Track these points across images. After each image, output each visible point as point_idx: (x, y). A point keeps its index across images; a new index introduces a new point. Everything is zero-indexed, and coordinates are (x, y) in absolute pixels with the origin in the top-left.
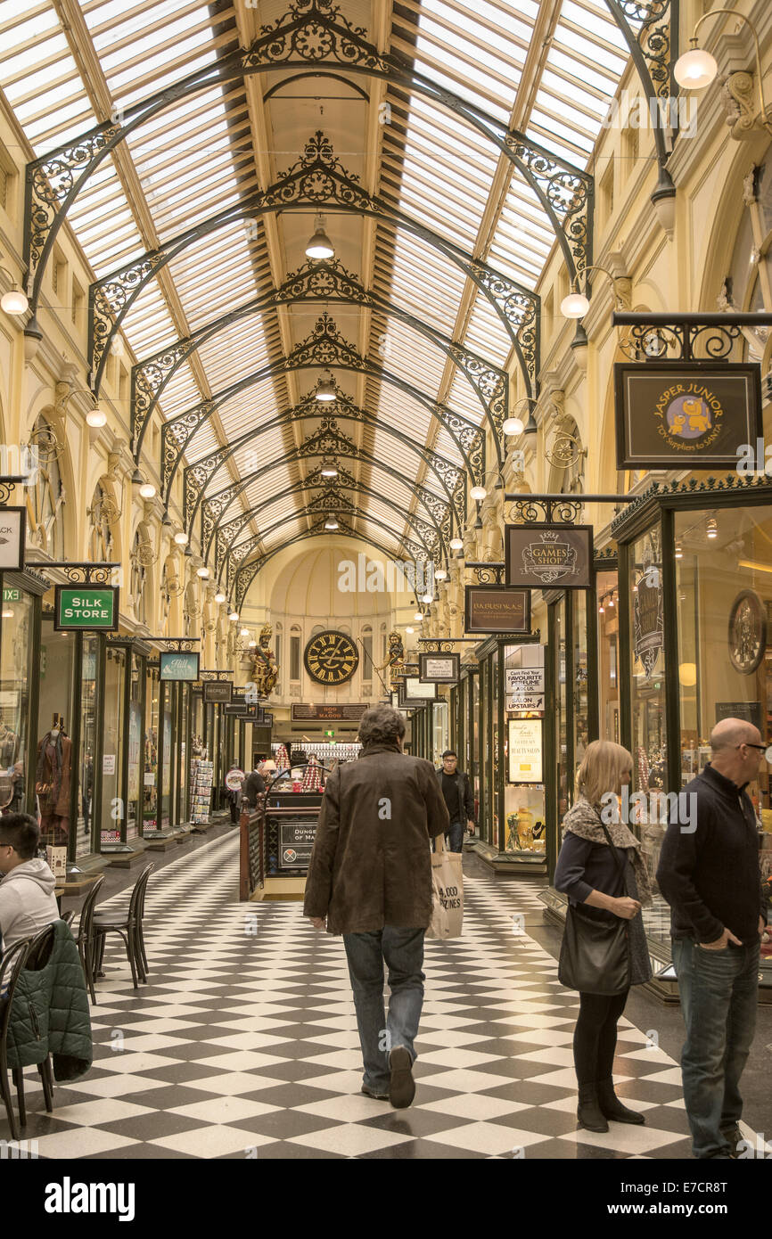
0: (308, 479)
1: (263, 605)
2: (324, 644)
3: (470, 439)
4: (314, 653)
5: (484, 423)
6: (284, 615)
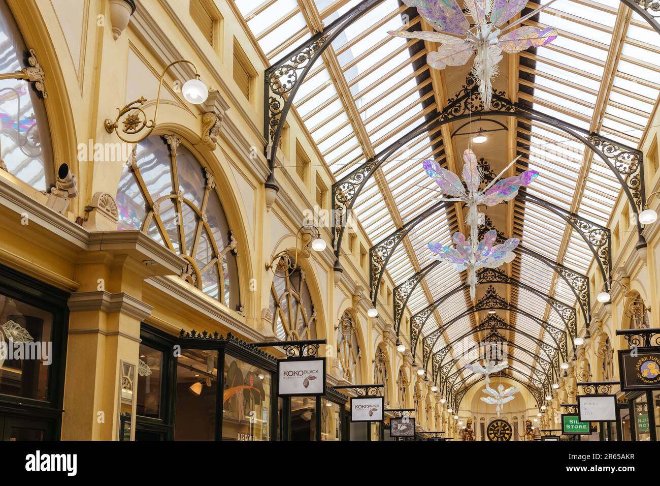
1: (468, 409)
2: (496, 426)
3: (559, 336)
4: (491, 430)
5: (565, 329)
6: (477, 413)
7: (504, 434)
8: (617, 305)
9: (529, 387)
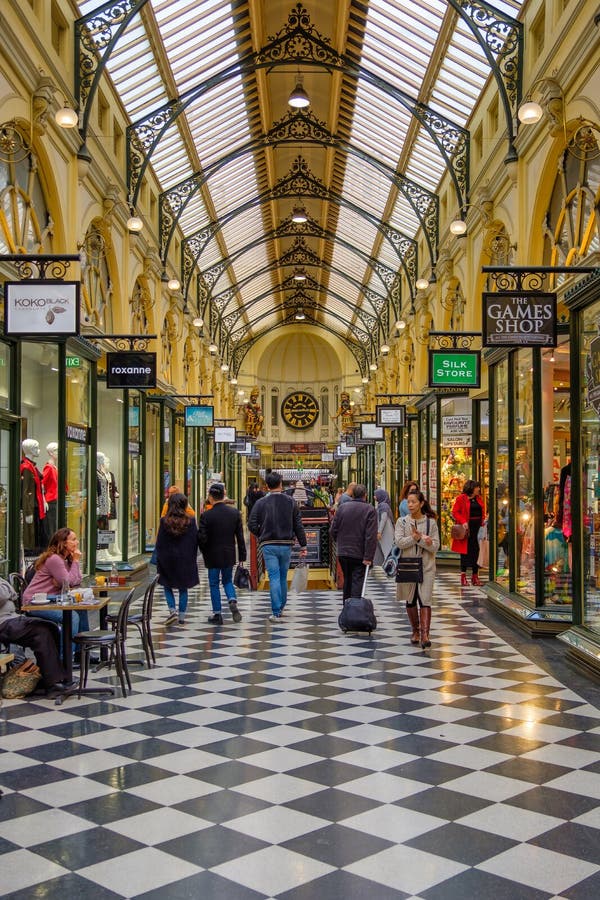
0: (284, 283)
1: (252, 373)
2: (295, 401)
3: (407, 248)
4: (288, 407)
6: (267, 380)
7: (307, 413)
8: (528, 163)
9: (348, 341)
